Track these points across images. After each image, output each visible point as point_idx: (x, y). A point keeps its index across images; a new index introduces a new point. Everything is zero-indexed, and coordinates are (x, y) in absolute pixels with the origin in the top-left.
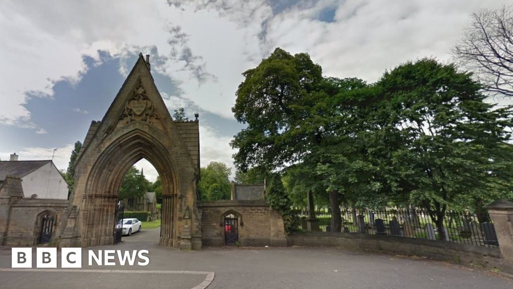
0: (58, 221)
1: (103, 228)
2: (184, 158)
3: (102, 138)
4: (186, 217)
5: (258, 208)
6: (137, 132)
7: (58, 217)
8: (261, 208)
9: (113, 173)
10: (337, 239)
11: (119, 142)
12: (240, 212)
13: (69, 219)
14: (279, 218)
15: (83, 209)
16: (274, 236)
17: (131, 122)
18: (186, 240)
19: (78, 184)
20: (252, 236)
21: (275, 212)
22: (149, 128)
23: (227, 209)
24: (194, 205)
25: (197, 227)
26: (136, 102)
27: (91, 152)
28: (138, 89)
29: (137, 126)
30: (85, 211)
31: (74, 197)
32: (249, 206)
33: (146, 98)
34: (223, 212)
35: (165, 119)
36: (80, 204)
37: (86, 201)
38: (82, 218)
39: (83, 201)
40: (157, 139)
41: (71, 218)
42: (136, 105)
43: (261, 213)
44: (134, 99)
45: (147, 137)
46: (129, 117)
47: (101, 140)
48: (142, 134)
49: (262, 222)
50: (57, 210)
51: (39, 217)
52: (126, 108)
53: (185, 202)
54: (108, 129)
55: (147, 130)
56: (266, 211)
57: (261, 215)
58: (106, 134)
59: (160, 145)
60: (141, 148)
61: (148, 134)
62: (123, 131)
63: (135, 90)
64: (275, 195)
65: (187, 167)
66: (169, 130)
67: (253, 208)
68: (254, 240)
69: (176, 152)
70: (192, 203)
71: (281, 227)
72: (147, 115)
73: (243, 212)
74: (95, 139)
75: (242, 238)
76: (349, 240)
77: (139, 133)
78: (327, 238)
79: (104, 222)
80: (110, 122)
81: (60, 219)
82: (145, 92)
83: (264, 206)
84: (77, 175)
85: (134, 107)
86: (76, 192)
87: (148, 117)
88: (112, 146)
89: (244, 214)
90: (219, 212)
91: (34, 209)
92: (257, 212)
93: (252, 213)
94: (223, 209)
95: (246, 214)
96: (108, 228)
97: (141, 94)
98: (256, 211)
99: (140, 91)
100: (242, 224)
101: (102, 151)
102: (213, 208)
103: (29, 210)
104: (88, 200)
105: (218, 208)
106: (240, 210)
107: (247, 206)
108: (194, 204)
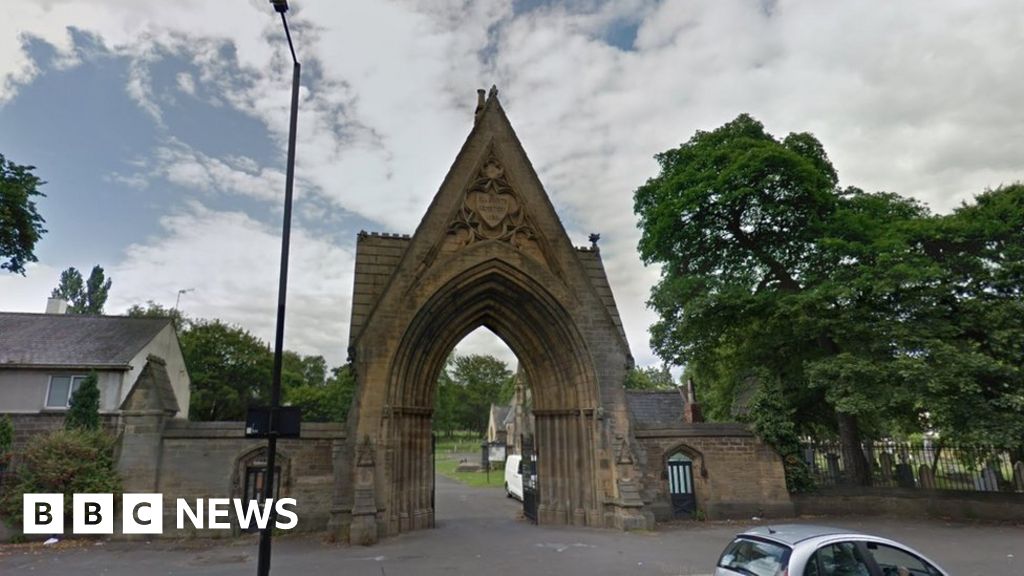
0: (293, 474)
1: (418, 489)
2: (601, 331)
3: (415, 274)
4: (624, 460)
5: (733, 440)
6: (494, 267)
7: (293, 462)
8: (738, 440)
9: (430, 358)
10: (883, 500)
11: (455, 287)
12: (699, 448)
13: (360, 469)
14: (775, 460)
15: (385, 444)
16: (770, 497)
17: (475, 241)
18: (634, 510)
19: (365, 382)
20: (726, 498)
21: (767, 447)
22: (521, 259)
23: (674, 443)
24: (630, 435)
25: (641, 482)
26: (486, 197)
27: (392, 306)
28: (486, 166)
29: (495, 253)
30: (388, 447)
31: (358, 412)
32: (714, 436)
33: (508, 191)
34: (666, 449)
35: (555, 241)
36: (376, 431)
37: (389, 424)
38: (384, 465)
39: (382, 425)
40: (542, 284)
41: (366, 466)
42: (487, 205)
43: (739, 449)
44: (481, 190)
45: (517, 279)
46: (472, 230)
47: (414, 278)
48: (507, 272)
49: (741, 468)
50: (290, 447)
51: (242, 465)
52: (462, 207)
53: (612, 427)
54: (429, 253)
55: (516, 263)
56: (748, 447)
57: (740, 454)
58: (423, 265)
59: (549, 299)
60: (492, 303)
61: (520, 272)
62: (463, 260)
63: (482, 168)
64: (770, 415)
65: (610, 350)
66: (565, 267)
67: (724, 440)
68: (729, 506)
69: (585, 317)
70: (627, 429)
71: (780, 478)
72: (510, 228)
73: (705, 449)
74: (399, 276)
75: (707, 503)
76: (907, 501)
77: (499, 269)
78: (863, 498)
79: (418, 475)
80: (433, 238)
81: (298, 470)
82: (504, 176)
83: (743, 436)
84: (361, 360)
85: (483, 209)
86: (364, 402)
87: (513, 232)
88: (441, 293)
89: (707, 452)
90: (656, 448)
91: (224, 443)
92: (731, 449)
93: (722, 450)
94: (665, 441)
95: (711, 451)
96: (424, 488)
97: (496, 180)
98: (729, 446)
99: (493, 173)
100: (704, 474)
101: (419, 307)
102: (645, 441)
103: (214, 448)
104: (392, 420)
105: (656, 441)
106: (700, 443)
107: (711, 436)
108: (630, 431)
